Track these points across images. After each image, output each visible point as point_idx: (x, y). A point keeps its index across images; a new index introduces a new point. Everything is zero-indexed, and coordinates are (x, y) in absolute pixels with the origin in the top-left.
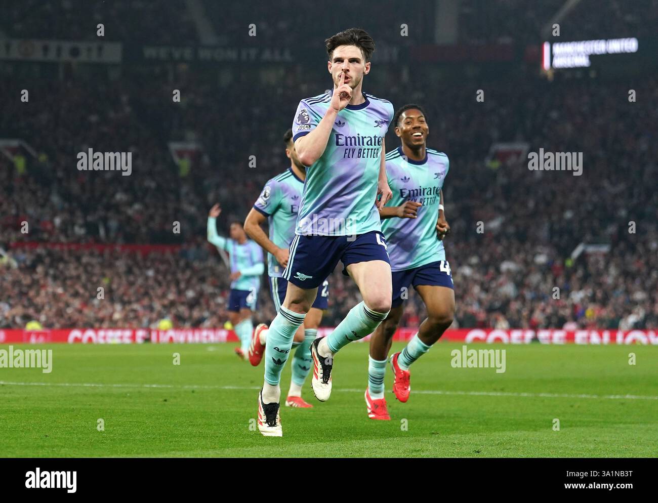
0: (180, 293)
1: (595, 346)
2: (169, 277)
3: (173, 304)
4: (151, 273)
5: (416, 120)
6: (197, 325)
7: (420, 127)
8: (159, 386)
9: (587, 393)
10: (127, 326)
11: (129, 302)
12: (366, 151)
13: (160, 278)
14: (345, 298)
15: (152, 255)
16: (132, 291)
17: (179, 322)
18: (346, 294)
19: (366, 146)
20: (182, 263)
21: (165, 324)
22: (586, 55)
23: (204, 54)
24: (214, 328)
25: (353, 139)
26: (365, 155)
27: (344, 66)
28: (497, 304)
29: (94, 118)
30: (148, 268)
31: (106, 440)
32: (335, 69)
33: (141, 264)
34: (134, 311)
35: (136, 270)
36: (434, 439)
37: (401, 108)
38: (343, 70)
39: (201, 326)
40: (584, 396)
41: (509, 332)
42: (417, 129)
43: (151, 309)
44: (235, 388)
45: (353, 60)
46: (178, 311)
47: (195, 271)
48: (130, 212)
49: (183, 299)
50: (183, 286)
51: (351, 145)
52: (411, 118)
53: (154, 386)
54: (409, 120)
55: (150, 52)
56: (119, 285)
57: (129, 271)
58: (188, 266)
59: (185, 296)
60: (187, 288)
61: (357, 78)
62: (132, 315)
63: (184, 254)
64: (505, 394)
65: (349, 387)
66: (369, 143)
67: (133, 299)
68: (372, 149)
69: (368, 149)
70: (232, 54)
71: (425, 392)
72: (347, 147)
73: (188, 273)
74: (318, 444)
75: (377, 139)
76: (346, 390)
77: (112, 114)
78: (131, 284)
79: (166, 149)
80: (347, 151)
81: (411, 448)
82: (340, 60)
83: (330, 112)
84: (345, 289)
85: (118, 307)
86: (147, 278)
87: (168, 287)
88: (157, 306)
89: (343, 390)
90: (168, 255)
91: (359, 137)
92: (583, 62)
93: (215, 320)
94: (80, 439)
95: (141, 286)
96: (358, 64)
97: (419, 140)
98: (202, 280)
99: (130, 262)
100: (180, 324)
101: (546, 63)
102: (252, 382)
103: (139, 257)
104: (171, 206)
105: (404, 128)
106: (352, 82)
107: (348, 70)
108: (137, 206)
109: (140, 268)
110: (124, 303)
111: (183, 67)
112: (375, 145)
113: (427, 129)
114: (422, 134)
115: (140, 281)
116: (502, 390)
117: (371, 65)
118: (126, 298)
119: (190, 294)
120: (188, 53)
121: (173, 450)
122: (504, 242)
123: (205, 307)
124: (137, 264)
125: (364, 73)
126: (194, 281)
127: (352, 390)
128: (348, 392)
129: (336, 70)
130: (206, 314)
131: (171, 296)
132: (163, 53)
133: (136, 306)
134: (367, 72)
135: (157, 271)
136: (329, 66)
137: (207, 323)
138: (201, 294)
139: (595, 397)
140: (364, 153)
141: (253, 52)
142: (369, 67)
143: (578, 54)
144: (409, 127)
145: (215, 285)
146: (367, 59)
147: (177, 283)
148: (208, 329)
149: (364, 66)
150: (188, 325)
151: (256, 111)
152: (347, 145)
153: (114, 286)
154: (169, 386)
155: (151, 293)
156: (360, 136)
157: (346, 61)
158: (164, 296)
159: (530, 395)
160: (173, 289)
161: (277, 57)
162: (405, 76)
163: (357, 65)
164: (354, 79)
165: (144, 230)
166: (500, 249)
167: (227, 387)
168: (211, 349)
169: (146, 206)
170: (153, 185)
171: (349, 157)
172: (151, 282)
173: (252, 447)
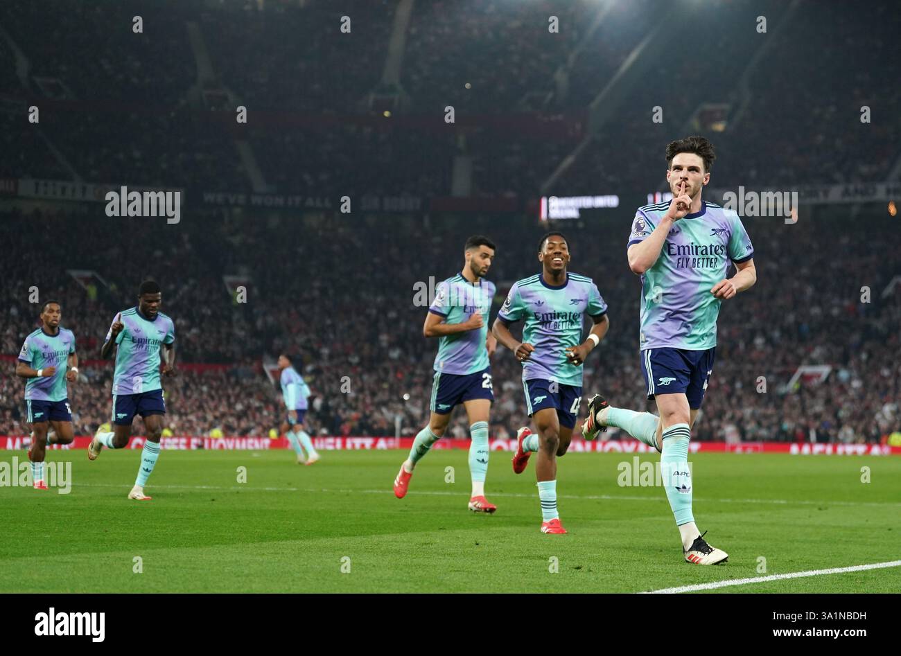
0: (231, 406)
1: (580, 454)
2: (220, 392)
3: (223, 415)
4: (205, 389)
5: (557, 246)
6: (244, 434)
7: (560, 253)
8: (209, 488)
9: (570, 494)
10: (183, 434)
11: (186, 414)
12: (701, 261)
13: (213, 393)
14: (372, 412)
15: (207, 373)
16: (189, 403)
17: (228, 431)
18: (372, 408)
19: (700, 256)
20: (233, 380)
21: (217, 432)
22: (576, 209)
23: (256, 200)
24: (259, 437)
25: (686, 248)
26: (700, 265)
27: (683, 173)
28: (500, 418)
29: (158, 253)
30: (202, 385)
31: (159, 534)
32: (673, 177)
33: (197, 380)
34: (190, 421)
35: (192, 386)
36: (441, 533)
37: (546, 235)
38: (681, 178)
39: (248, 435)
40: (568, 496)
41: (508, 442)
42: (558, 254)
43: (205, 420)
44: (275, 489)
45: (693, 169)
46: (228, 422)
47: (244, 388)
48: (188, 335)
49: (233, 411)
50: (232, 400)
51: (684, 253)
52: (554, 244)
53: (204, 487)
54: (551, 246)
55: (209, 197)
56: (177, 399)
57: (186, 387)
58: (237, 383)
59: (234, 409)
60: (236, 402)
61: (695, 187)
62: (187, 425)
63: (235, 373)
64: (503, 495)
65: (372, 489)
66: (704, 252)
67: (189, 411)
68: (708, 259)
69: (703, 259)
70: (280, 201)
71: (436, 493)
72: (679, 257)
73: (238, 389)
74: (343, 538)
75: (713, 248)
76: (370, 491)
77: (175, 250)
78: (187, 398)
79: (220, 281)
80: (681, 261)
81: (423, 541)
82: (679, 168)
83: (666, 220)
84: (372, 404)
85: (176, 418)
86: (201, 393)
87: (220, 400)
88: (210, 417)
89: (366, 492)
90: (221, 373)
91: (692, 247)
92: (574, 214)
93: (259, 429)
94: (136, 534)
95: (196, 400)
96: (697, 173)
97: (559, 265)
98: (250, 395)
99: (187, 379)
100: (229, 433)
101: (544, 215)
102: (289, 484)
103: (195, 374)
104: (224, 330)
105: (546, 253)
106: (690, 191)
107: (687, 179)
108: (194, 331)
109: (196, 385)
110: (181, 415)
111: (237, 211)
112: (711, 254)
113: (567, 257)
114: (562, 260)
115: (195, 395)
116: (501, 491)
117: (711, 176)
118: (183, 410)
119: (239, 407)
120: (241, 199)
121: (218, 544)
122: (506, 365)
123: (251, 418)
124: (193, 380)
125: (703, 183)
126: (242, 396)
127: (375, 491)
128: (372, 493)
129: (674, 179)
130: (252, 424)
131: (222, 409)
132: (220, 198)
133: (192, 417)
134: (706, 183)
135: (211, 387)
136: (668, 175)
137: (253, 432)
138: (248, 407)
139: (577, 497)
140: (698, 263)
141: (298, 199)
142: (708, 177)
143: (571, 208)
144: (550, 252)
145: (261, 400)
146: (707, 169)
147: (229, 397)
148: (253, 437)
149: (702, 177)
150: (236, 434)
151: (300, 250)
152: (679, 254)
153: (173, 400)
154: (217, 488)
155: (205, 405)
156: (694, 246)
157: (685, 169)
158: (216, 408)
159: (524, 495)
160: (224, 403)
161: (319, 204)
162: (426, 222)
163: (697, 175)
164: (692, 187)
165: (199, 351)
166: (502, 371)
167: (267, 489)
168: (255, 455)
169: (202, 331)
170: (209, 312)
171: (683, 267)
172: (205, 396)
173: (286, 540)
